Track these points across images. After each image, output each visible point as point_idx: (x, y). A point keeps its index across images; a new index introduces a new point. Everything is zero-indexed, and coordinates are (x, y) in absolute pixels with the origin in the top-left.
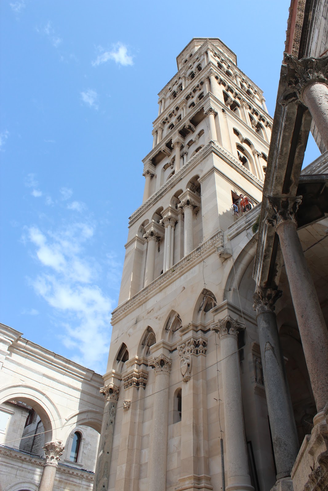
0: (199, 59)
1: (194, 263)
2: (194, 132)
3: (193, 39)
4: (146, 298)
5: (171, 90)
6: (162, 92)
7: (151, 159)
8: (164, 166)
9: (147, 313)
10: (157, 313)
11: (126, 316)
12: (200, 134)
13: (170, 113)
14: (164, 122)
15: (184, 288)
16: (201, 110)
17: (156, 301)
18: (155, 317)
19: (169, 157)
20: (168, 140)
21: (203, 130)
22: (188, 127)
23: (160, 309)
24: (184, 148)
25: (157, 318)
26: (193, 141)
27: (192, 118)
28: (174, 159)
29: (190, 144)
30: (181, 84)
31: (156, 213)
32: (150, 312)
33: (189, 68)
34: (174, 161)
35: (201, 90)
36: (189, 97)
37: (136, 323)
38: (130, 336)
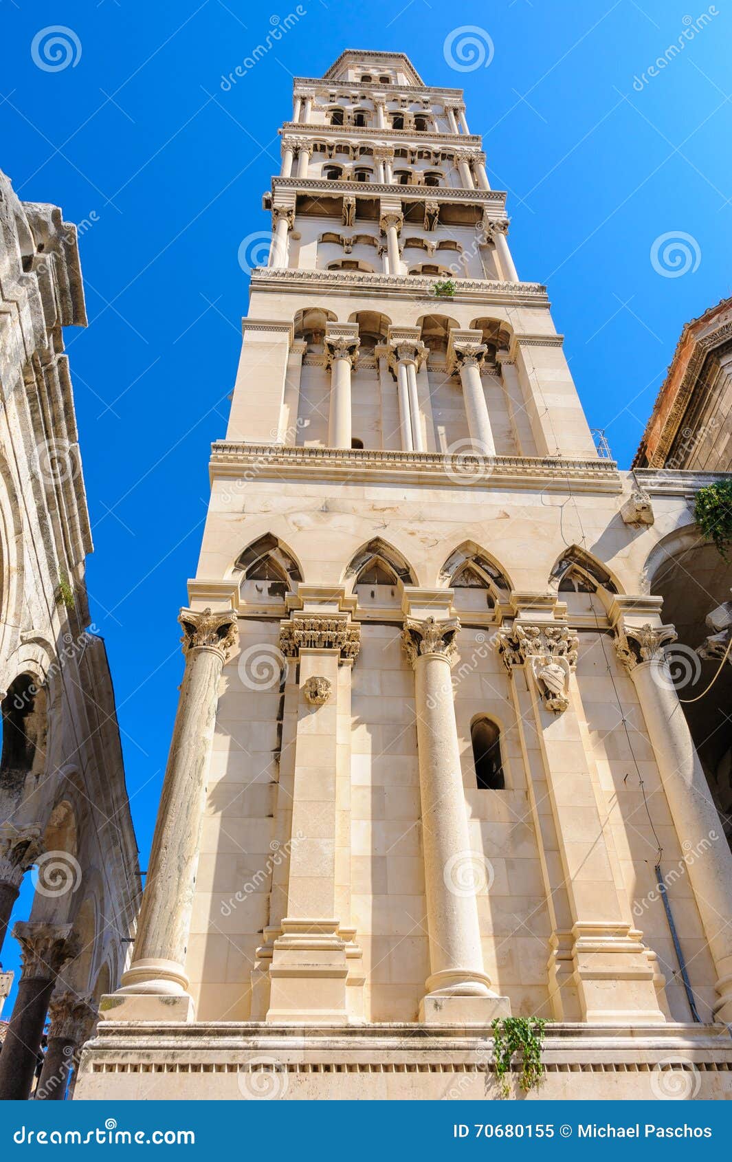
0: (427, 106)
2: (430, 230)
4: (366, 474)
5: (333, 99)
7: (300, 194)
8: (327, 233)
9: (369, 507)
10: (411, 522)
12: (443, 245)
13: (344, 144)
14: (315, 146)
15: (507, 516)
16: (470, 206)
17: (405, 498)
18: (405, 530)
19: (345, 225)
20: (364, 194)
21: (456, 243)
22: (432, 212)
23: (421, 520)
24: (401, 239)
25: (412, 534)
26: (420, 245)
27: (443, 204)
28: (358, 239)
29: (411, 243)
30: (363, 111)
31: (358, 315)
32: (384, 510)
33: (395, 100)
34: (355, 242)
35: (437, 167)
36: (400, 153)
37: (326, 512)
38: (300, 529)
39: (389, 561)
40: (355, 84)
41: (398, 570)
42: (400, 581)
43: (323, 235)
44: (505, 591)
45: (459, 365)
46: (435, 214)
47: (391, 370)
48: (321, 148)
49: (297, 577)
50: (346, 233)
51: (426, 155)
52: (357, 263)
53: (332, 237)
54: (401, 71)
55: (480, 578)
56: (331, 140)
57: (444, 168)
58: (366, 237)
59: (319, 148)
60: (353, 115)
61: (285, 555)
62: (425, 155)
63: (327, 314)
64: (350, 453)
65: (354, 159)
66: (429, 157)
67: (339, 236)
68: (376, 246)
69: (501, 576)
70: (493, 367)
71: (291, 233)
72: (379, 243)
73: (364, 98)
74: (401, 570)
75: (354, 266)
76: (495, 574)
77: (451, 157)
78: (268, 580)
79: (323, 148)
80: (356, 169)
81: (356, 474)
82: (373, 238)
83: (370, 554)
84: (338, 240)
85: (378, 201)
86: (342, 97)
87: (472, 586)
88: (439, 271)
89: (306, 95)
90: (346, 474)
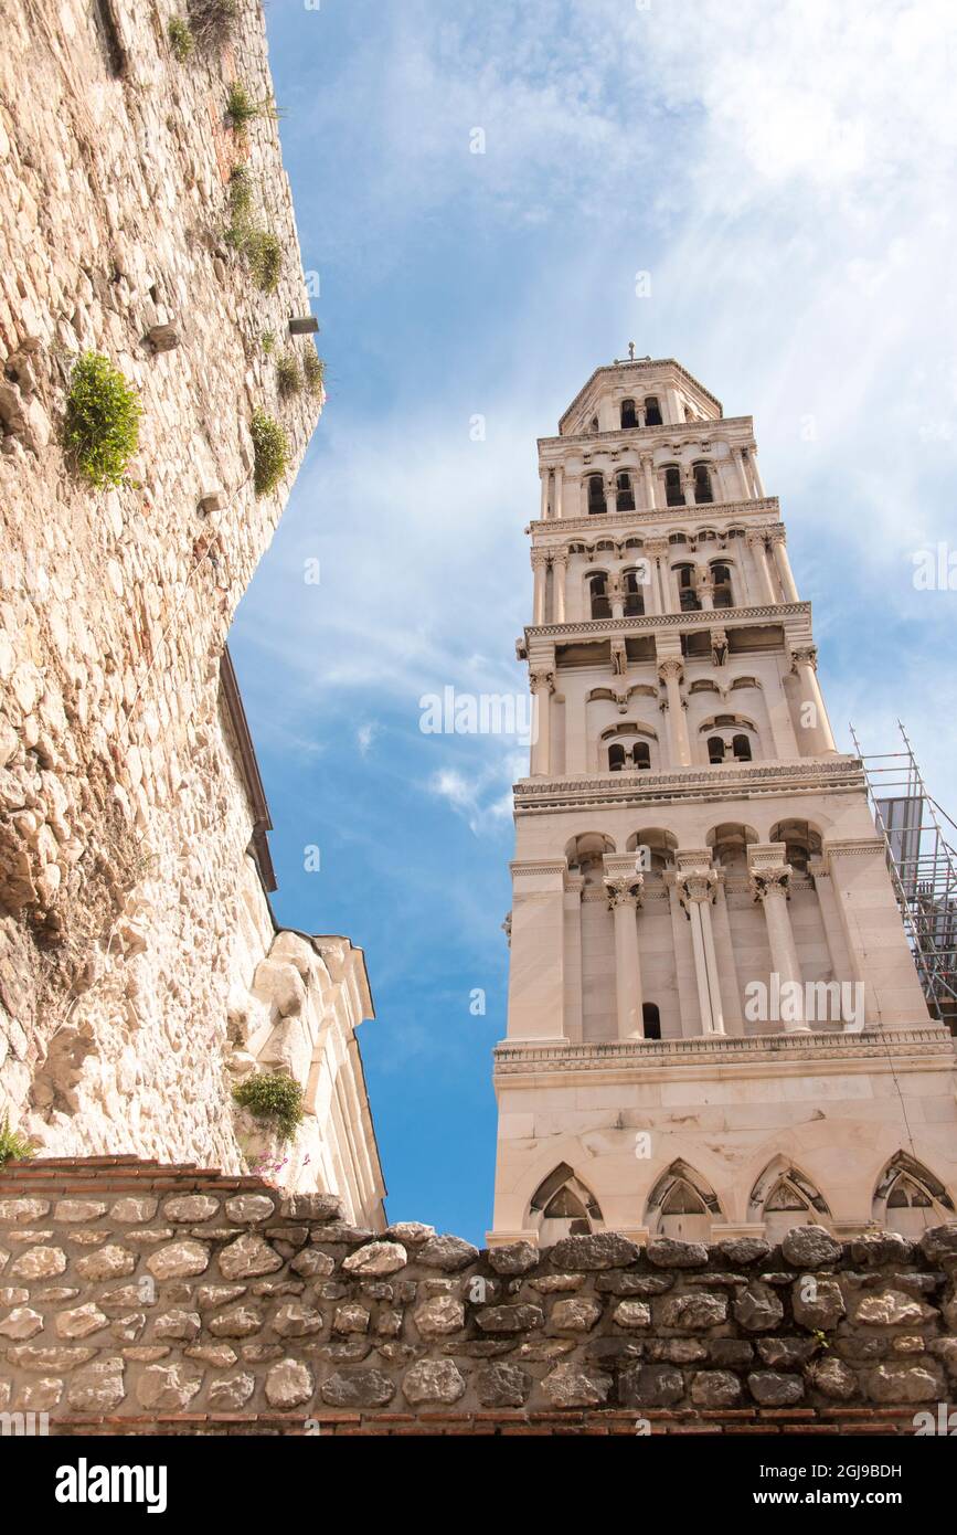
0: (708, 447)
1: (858, 1065)
2: (721, 667)
3: (671, 362)
4: (661, 1074)
5: (588, 460)
6: (553, 443)
7: (558, 644)
8: (596, 688)
9: (668, 1117)
10: (714, 1135)
11: (565, 1086)
12: (738, 684)
13: (606, 539)
14: (571, 547)
15: (821, 1116)
16: (766, 627)
17: (706, 1102)
18: (709, 1145)
19: (616, 673)
20: (636, 631)
21: (754, 679)
22: (720, 646)
23: (726, 1129)
24: (683, 687)
25: (716, 1150)
26: (709, 686)
27: (733, 630)
28: (632, 691)
29: (697, 687)
30: (627, 469)
31: (638, 835)
32: (683, 1120)
33: (666, 445)
34: (630, 695)
35: (726, 550)
36: (677, 538)
37: (621, 1128)
38: (595, 1154)
39: (694, 1185)
40: (613, 434)
41: (706, 1197)
42: (708, 1211)
43: (592, 692)
44: (824, 1214)
45: (761, 892)
46: (724, 648)
47: (682, 904)
48: (578, 549)
49: (598, 1215)
50: (618, 685)
51: (711, 535)
52: (635, 725)
53: (602, 693)
54: (671, 385)
55: (798, 1197)
56: (590, 537)
57: (735, 551)
58: (643, 686)
59: (576, 548)
60: (616, 477)
61: (583, 1187)
62: (709, 535)
63: (603, 837)
64: (642, 1046)
65: (621, 558)
66: (714, 537)
67: (610, 691)
68: (656, 696)
69: (819, 1196)
70: (806, 879)
71: (553, 697)
72: (660, 694)
73: (626, 449)
74: (708, 1197)
75: (633, 727)
76: (813, 1195)
77: (741, 533)
78: (568, 1216)
79: (581, 548)
80: (624, 571)
81: (649, 1075)
82: (651, 688)
83: (673, 1178)
84: (609, 695)
85: (653, 637)
86: (598, 453)
87: (790, 1209)
88: (737, 720)
89: (553, 465)
90: (639, 1075)
